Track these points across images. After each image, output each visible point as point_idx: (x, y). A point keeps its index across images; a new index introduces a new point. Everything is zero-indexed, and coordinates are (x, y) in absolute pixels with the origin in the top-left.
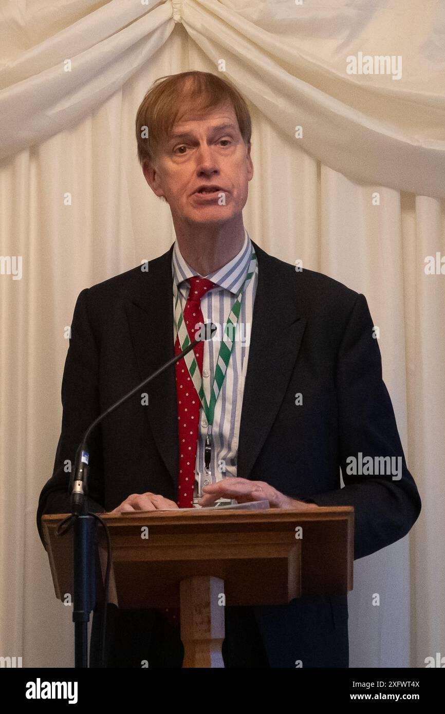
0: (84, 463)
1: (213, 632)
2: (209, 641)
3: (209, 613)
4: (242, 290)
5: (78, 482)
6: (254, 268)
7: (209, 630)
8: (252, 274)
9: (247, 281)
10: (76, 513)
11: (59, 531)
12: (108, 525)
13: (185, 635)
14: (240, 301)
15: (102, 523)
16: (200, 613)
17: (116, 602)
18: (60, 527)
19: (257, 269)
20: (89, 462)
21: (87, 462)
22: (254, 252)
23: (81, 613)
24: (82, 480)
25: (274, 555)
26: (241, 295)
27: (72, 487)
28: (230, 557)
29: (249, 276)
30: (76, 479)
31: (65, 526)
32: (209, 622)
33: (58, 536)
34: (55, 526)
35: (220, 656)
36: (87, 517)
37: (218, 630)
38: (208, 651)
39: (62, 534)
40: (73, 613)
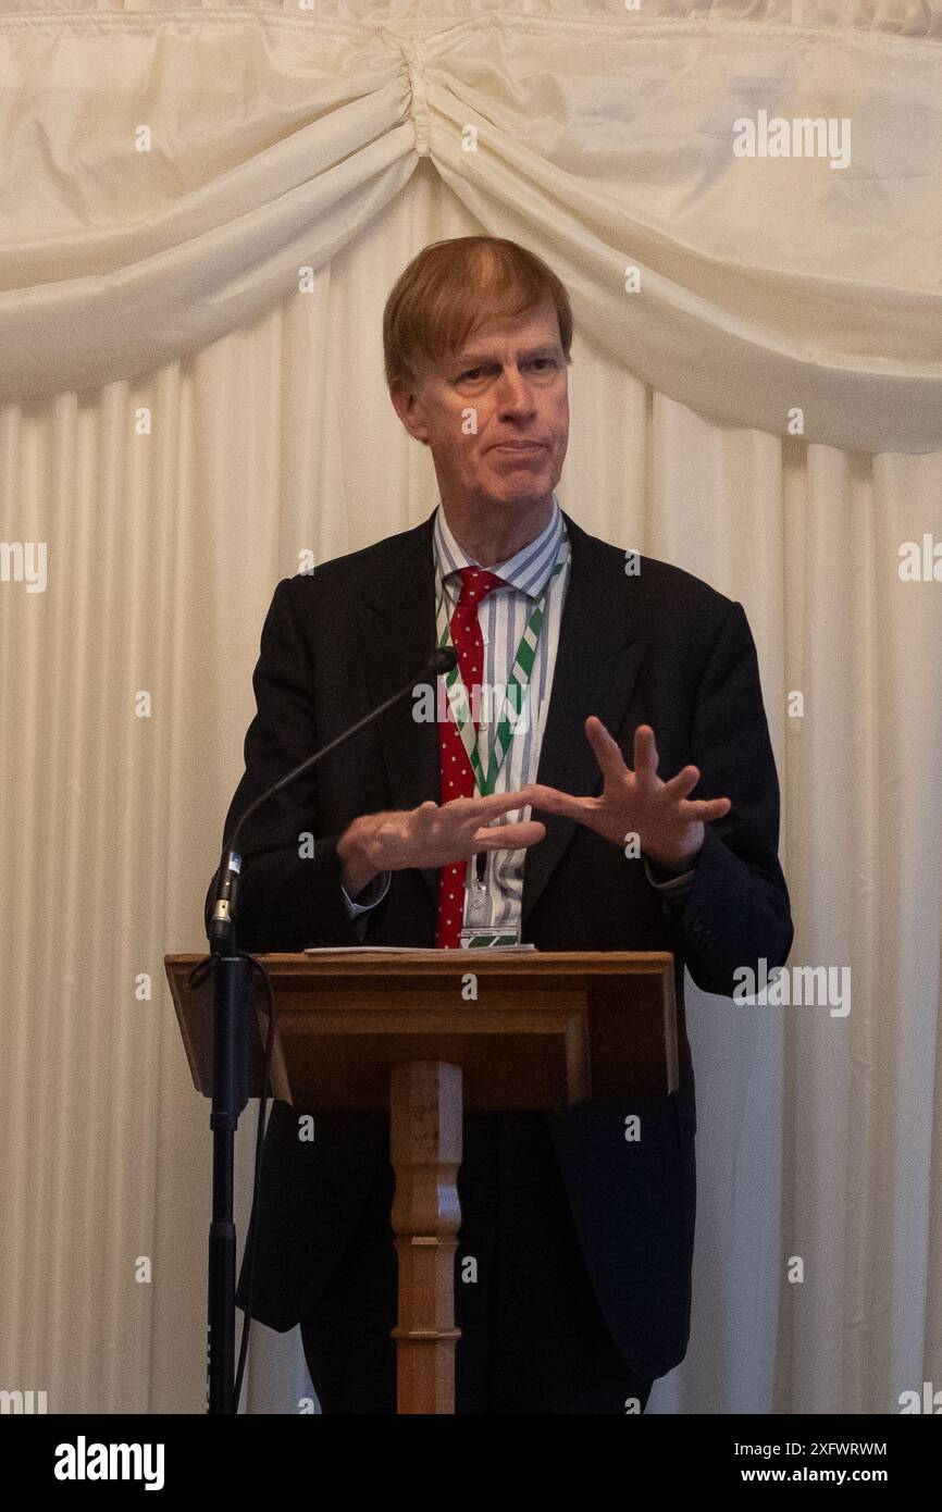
0: (233, 873)
1: (442, 1150)
2: (435, 1167)
3: (437, 1120)
4: (545, 591)
5: (221, 903)
6: (565, 557)
7: (435, 1149)
8: (561, 565)
9: (554, 578)
10: (217, 954)
11: (189, 981)
12: (272, 973)
14: (542, 610)
15: (261, 970)
16: (421, 1119)
18: (192, 975)
19: (570, 557)
22: (565, 530)
23: (223, 1116)
24: (229, 900)
25: (543, 1029)
26: (543, 600)
29: (557, 569)
30: (218, 898)
31: (199, 974)
32: (436, 1135)
34: (183, 973)
35: (454, 1191)
36: (237, 959)
37: (451, 1150)
38: (435, 1183)
39: (195, 986)
40: (212, 1116)
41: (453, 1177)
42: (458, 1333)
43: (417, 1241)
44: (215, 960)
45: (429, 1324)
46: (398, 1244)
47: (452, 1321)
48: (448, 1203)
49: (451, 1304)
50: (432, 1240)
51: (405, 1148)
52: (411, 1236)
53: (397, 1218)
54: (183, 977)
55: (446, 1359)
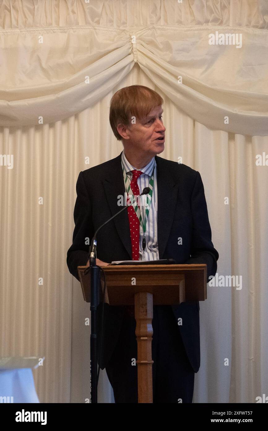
0: (95, 245)
1: (148, 315)
2: (146, 319)
3: (147, 308)
5: (92, 253)
7: (146, 315)
10: (91, 266)
11: (84, 273)
12: (105, 271)
13: (137, 317)
15: (102, 270)
16: (143, 308)
17: (108, 302)
18: (85, 271)
20: (97, 245)
21: (96, 245)
23: (93, 307)
24: (94, 252)
25: (173, 284)
27: (90, 255)
28: (155, 284)
30: (91, 252)
31: (87, 271)
32: (146, 311)
33: (84, 275)
34: (82, 271)
35: (151, 325)
36: (96, 267)
37: (150, 315)
38: (146, 324)
39: (86, 274)
40: (90, 307)
41: (151, 322)
42: (153, 362)
43: (142, 338)
44: (91, 267)
45: (145, 359)
46: (137, 339)
47: (151, 359)
48: (150, 329)
49: (151, 354)
50: (146, 338)
51: (138, 315)
52: (140, 337)
53: (137, 332)
54: (82, 272)
55: (150, 368)
